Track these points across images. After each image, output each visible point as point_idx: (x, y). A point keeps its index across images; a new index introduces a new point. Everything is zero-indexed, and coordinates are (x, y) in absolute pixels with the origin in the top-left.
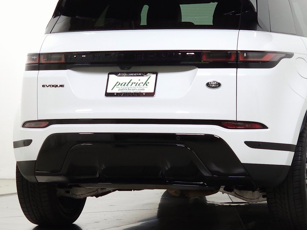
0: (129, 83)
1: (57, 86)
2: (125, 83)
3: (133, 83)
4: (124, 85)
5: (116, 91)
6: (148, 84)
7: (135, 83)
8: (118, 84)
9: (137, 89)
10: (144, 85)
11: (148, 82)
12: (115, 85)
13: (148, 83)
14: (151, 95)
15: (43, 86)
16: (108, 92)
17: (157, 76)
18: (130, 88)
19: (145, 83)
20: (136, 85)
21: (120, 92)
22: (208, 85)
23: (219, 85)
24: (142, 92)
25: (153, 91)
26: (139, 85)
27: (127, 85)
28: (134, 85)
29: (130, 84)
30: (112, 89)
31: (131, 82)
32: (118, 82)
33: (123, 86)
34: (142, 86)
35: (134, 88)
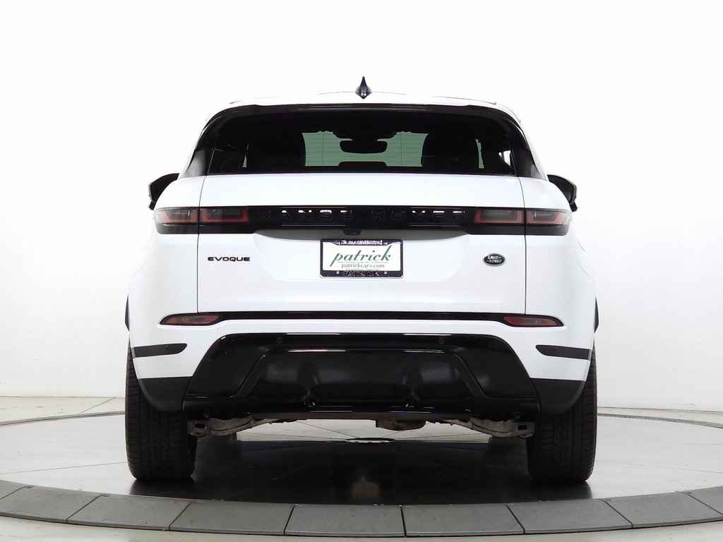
0: (357, 256)
1: (235, 259)
2: (351, 256)
3: (364, 256)
4: (350, 259)
5: (337, 267)
6: (388, 258)
7: (367, 256)
8: (339, 257)
9: (372, 265)
10: (382, 259)
11: (388, 254)
12: (335, 259)
13: (389, 256)
14: (398, 274)
15: (210, 259)
16: (324, 269)
17: (402, 245)
18: (360, 264)
19: (384, 256)
20: (369, 259)
21: (344, 269)
22: (486, 260)
23: (501, 260)
24: (381, 269)
25: (399, 269)
26: (374, 259)
27: (355, 259)
28: (366, 259)
29: (359, 257)
30: (331, 265)
31: (360, 254)
32: (338, 255)
33: (349, 261)
34: (380, 261)
35: (367, 264)
